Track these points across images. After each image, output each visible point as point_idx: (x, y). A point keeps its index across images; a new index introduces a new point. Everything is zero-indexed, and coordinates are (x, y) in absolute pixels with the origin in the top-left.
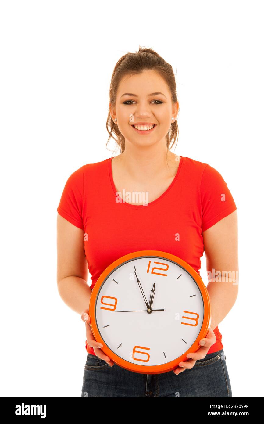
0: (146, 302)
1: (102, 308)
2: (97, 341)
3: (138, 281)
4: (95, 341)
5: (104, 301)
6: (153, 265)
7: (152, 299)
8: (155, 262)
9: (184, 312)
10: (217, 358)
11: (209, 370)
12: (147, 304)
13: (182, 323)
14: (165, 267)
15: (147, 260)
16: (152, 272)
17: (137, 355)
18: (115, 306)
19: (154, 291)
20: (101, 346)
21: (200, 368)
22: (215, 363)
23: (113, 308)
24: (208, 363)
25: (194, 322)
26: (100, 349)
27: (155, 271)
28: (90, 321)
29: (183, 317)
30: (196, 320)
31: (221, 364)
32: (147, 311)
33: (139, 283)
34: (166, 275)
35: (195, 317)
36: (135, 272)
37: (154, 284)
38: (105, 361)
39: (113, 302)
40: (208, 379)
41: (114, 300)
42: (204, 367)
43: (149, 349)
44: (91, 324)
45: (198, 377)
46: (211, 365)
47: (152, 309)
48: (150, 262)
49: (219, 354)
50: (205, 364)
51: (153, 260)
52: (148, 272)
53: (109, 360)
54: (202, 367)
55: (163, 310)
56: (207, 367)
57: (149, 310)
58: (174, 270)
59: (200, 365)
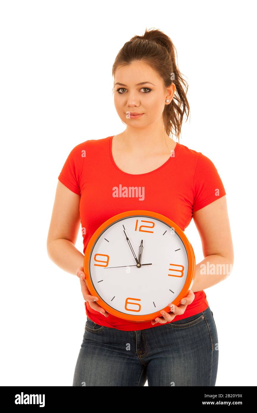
0: (136, 258)
1: (95, 265)
2: (92, 295)
3: (127, 239)
4: (90, 295)
5: (97, 259)
6: (140, 224)
7: (140, 255)
8: (142, 221)
9: (171, 265)
10: (201, 318)
11: (192, 330)
12: (136, 259)
13: (169, 275)
14: (151, 225)
15: (134, 220)
16: (140, 230)
17: (129, 306)
18: (107, 262)
19: (142, 247)
20: (96, 299)
21: (184, 329)
22: (199, 323)
23: (105, 264)
24: (192, 324)
25: (180, 274)
26: (95, 303)
27: (142, 229)
28: (85, 278)
29: (170, 270)
30: (182, 271)
31: (205, 323)
32: (137, 265)
33: (128, 240)
34: (152, 232)
35: (181, 269)
36: (124, 231)
37: (142, 241)
38: (101, 312)
39: (105, 259)
40: (192, 338)
41: (106, 258)
42: (188, 328)
43: (139, 300)
44: (86, 281)
45: (182, 337)
46: (194, 326)
47: (141, 264)
48: (137, 221)
49: (203, 314)
50: (188, 325)
51: (140, 219)
52: (136, 230)
53: (104, 311)
54: (186, 329)
55: (151, 264)
56: (191, 327)
57: (138, 265)
58: (160, 227)
59: (184, 327)
